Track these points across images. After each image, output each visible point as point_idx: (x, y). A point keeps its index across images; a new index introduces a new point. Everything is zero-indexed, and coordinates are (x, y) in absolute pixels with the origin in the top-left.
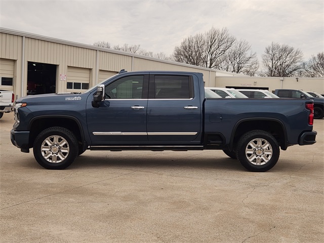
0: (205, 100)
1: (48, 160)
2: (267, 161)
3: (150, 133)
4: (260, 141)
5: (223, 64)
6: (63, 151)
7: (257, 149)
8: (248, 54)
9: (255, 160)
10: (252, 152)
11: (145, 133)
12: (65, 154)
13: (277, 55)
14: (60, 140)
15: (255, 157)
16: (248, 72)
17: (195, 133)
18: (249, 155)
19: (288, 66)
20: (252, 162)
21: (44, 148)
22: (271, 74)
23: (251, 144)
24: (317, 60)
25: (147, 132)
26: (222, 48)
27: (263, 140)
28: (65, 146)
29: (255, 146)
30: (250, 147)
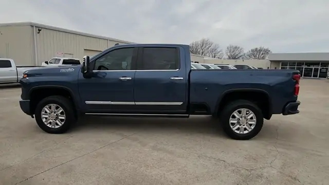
0: (191, 71)
1: (48, 125)
2: (250, 130)
3: (137, 103)
4: (244, 110)
5: (207, 54)
6: (60, 118)
7: (241, 119)
8: (219, 50)
9: (238, 129)
10: (235, 122)
11: (133, 103)
12: (62, 120)
13: (232, 50)
14: (57, 108)
15: (238, 126)
16: (219, 58)
17: (180, 103)
18: (233, 124)
19: (237, 55)
20: (236, 131)
21: (44, 114)
22: (229, 58)
23: (235, 114)
24: (251, 52)
25: (135, 102)
26: (207, 47)
27: (247, 110)
28: (62, 113)
29: (238, 116)
30: (234, 117)
